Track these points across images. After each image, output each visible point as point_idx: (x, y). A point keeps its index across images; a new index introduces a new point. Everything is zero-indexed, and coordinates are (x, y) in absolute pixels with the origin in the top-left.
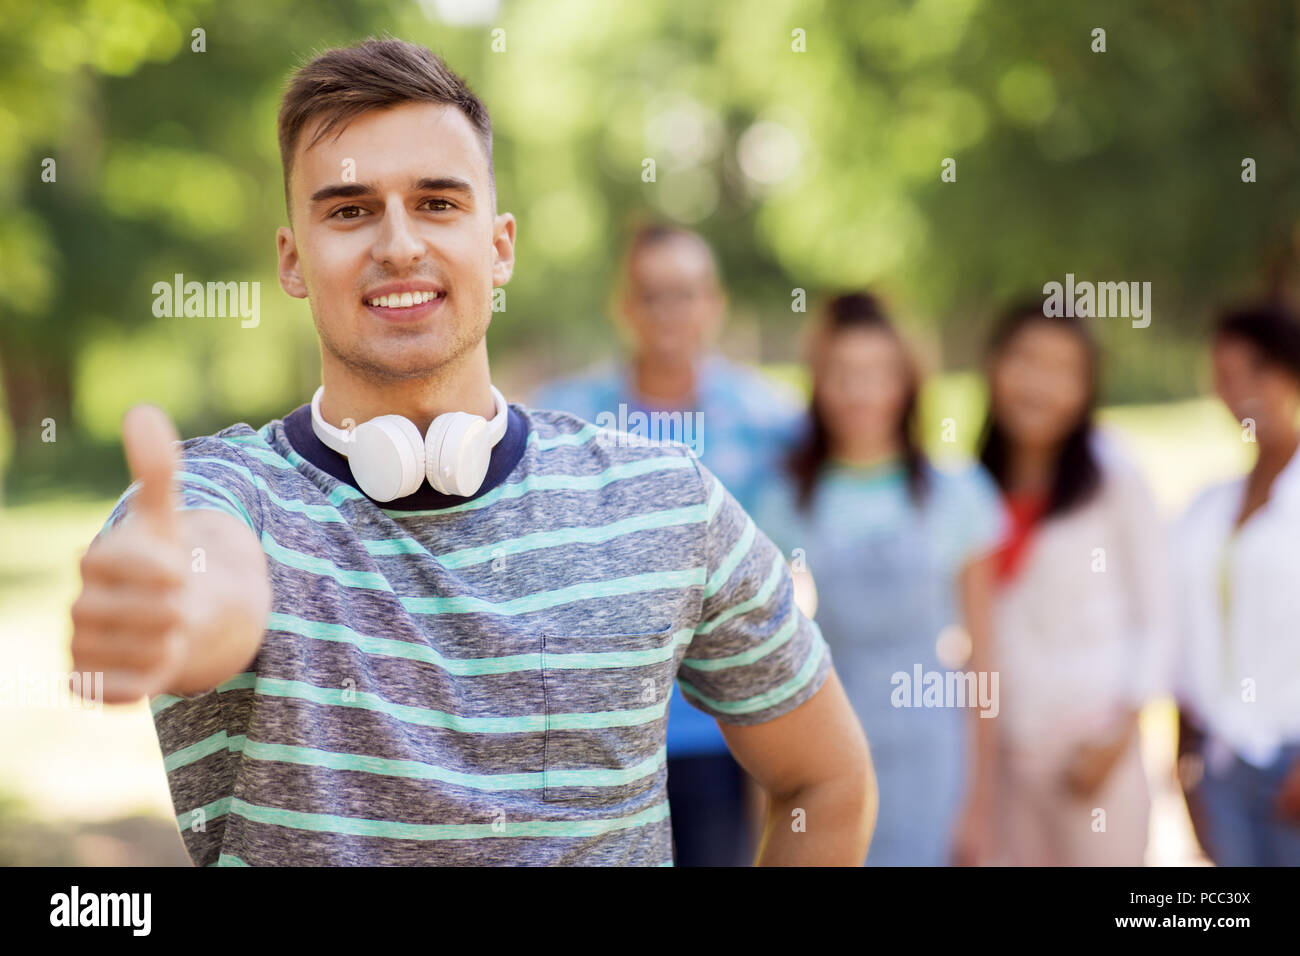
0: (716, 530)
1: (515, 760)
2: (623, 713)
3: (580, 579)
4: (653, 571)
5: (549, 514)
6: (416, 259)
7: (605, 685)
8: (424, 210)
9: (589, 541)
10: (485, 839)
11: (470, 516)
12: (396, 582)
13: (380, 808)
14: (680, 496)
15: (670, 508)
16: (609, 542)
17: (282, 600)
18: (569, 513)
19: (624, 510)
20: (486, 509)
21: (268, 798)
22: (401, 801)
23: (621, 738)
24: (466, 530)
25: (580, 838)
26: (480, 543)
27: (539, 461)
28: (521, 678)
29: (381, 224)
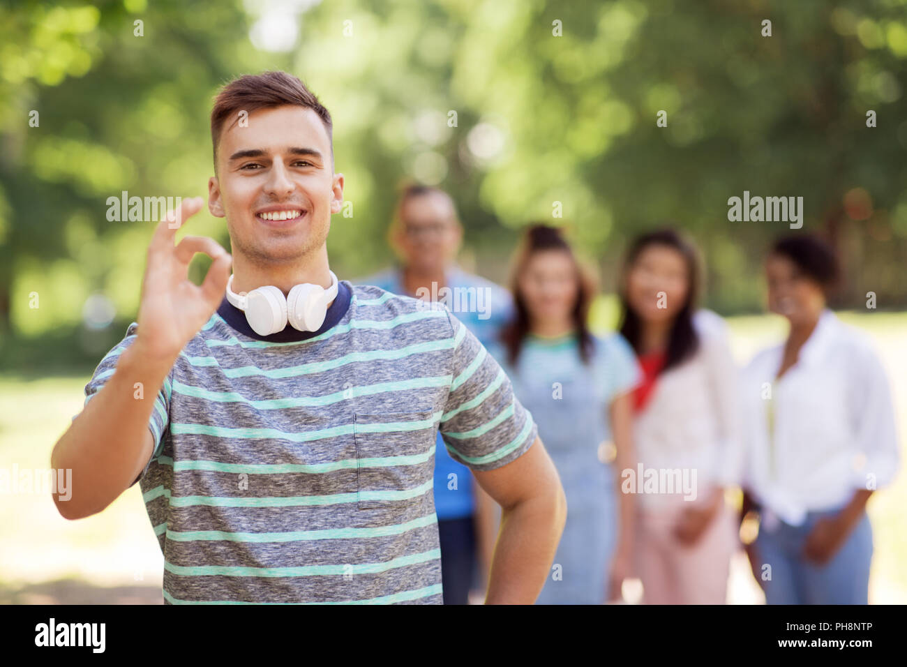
0: (460, 353)
1: (341, 486)
2: (403, 457)
3: (378, 381)
4: (420, 377)
5: (361, 343)
6: (289, 192)
7: (391, 442)
8: (295, 166)
9: (384, 358)
10: (319, 540)
11: (318, 344)
12: (266, 391)
13: (257, 527)
14: (438, 333)
15: (432, 340)
16: (396, 360)
17: (188, 416)
18: (373, 342)
19: (404, 342)
20: (327, 340)
21: (189, 527)
22: (269, 520)
23: (404, 472)
24: (314, 352)
25: (375, 538)
26: (322, 360)
27: (357, 312)
28: (343, 439)
29: (270, 173)
